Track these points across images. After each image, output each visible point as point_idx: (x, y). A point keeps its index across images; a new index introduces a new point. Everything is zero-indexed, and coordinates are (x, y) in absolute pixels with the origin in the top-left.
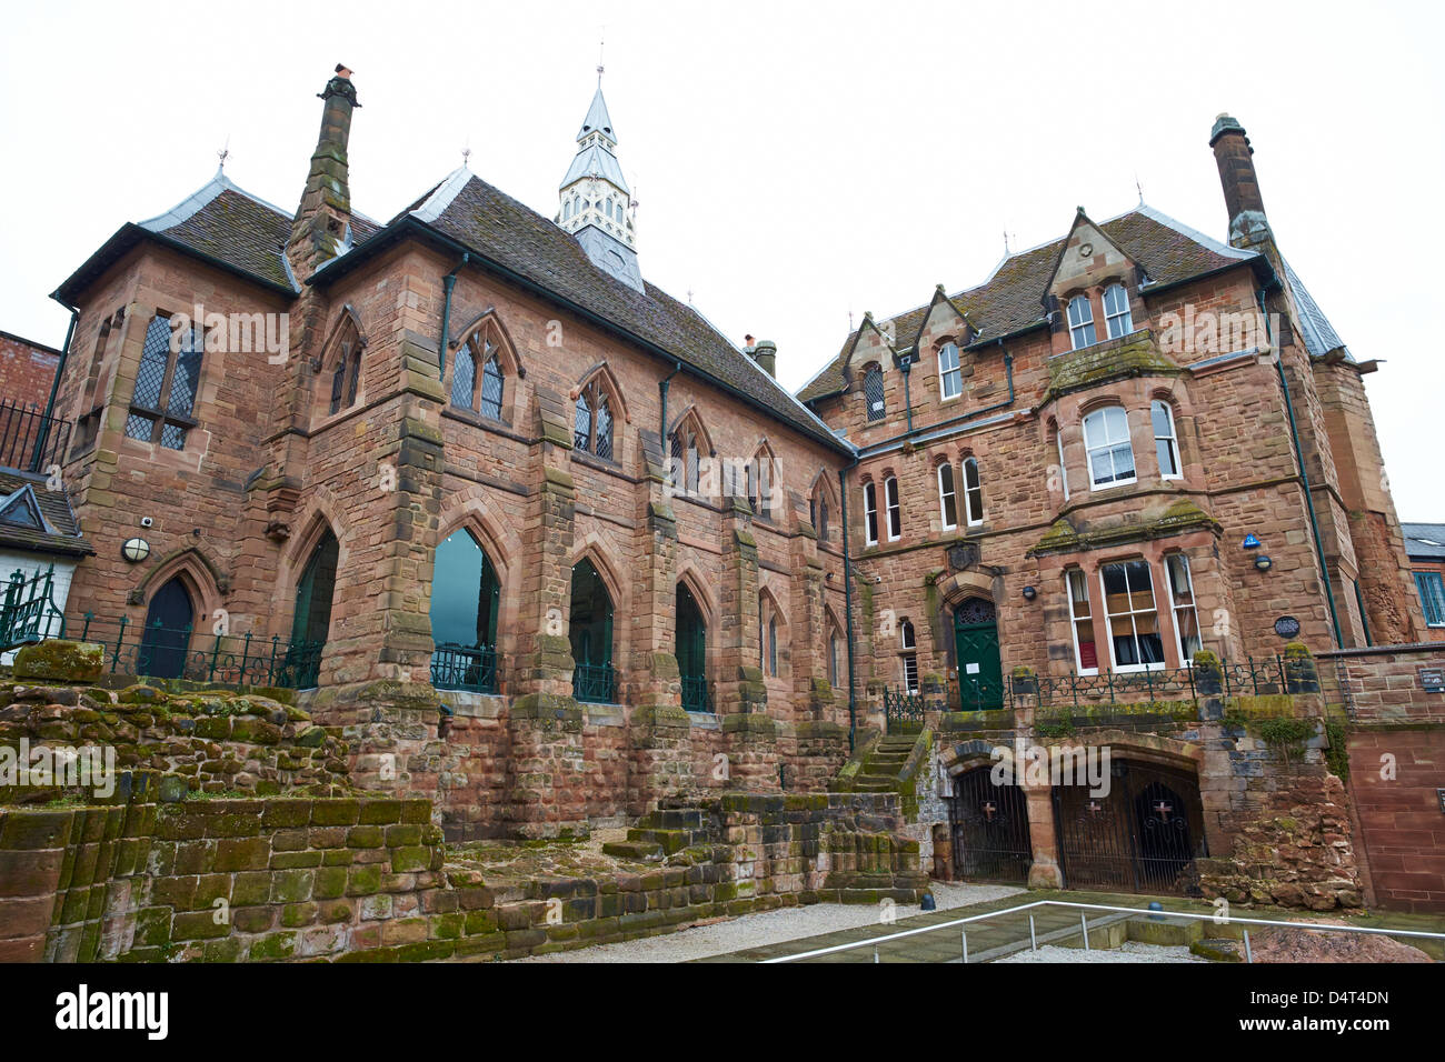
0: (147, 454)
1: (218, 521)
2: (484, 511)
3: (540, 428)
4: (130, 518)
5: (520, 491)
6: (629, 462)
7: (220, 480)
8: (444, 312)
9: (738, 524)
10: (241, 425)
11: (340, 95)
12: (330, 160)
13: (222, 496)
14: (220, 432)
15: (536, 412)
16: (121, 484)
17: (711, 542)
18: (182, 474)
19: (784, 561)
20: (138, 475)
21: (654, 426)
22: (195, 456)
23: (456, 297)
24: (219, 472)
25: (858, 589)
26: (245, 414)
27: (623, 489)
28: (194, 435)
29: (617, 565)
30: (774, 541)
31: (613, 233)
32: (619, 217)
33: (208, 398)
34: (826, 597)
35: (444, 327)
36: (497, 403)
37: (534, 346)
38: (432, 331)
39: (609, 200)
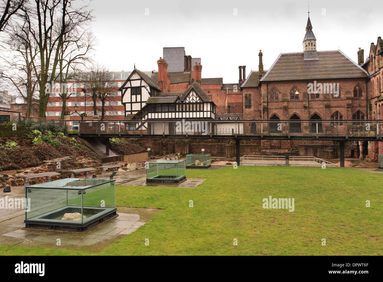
0: (247, 110)
1: (256, 115)
2: (276, 112)
3: (283, 100)
4: (247, 117)
5: (281, 108)
6: (301, 99)
7: (255, 111)
8: (267, 90)
9: (325, 103)
10: (256, 104)
11: (261, 55)
12: (261, 66)
13: (256, 113)
14: (254, 106)
15: (282, 97)
16: (246, 114)
17: (321, 106)
18: (251, 111)
21: (306, 91)
22: (252, 109)
23: (268, 87)
24: (255, 110)
28: (252, 107)
29: (300, 114)
30: (340, 102)
31: (311, 50)
32: (312, 45)
33: (252, 102)
34: (358, 109)
35: (268, 92)
36: (277, 98)
37: (282, 88)
38: (266, 93)
39: (309, 44)
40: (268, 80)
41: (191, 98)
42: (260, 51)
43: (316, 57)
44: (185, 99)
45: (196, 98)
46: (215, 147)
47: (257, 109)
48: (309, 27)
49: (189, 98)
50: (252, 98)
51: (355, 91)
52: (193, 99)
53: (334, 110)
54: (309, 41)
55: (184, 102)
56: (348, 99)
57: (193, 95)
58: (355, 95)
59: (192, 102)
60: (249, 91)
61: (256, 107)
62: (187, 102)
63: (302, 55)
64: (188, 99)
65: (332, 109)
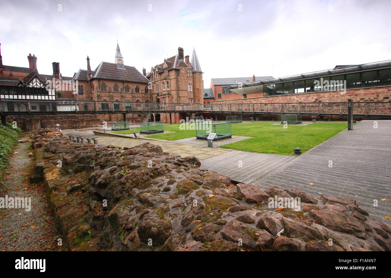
0: (80, 96)
3: (109, 91)
5: (109, 96)
6: (120, 91)
7: (87, 97)
8: (99, 84)
9: (133, 95)
11: (88, 59)
14: (86, 93)
15: (109, 90)
17: (131, 96)
19: (141, 96)
20: (81, 98)
21: (122, 87)
22: (84, 96)
23: (100, 82)
25: (151, 97)
26: (88, 92)
27: (120, 94)
28: (84, 94)
30: (139, 95)
31: (120, 63)
32: (121, 61)
33: (84, 91)
34: (147, 99)
35: (99, 85)
36: (105, 90)
37: (108, 84)
38: (98, 86)
39: (120, 59)
40: (99, 77)
41: (35, 84)
42: (88, 56)
43: (124, 69)
44: (29, 84)
45: (40, 84)
46: (66, 122)
47: (88, 96)
48: (118, 50)
49: (33, 84)
50: (84, 88)
51: (145, 90)
52: (37, 85)
53: (137, 99)
54: (119, 58)
55: (27, 87)
56: (142, 93)
57: (36, 81)
58: (145, 92)
59: (36, 87)
60: (81, 83)
61: (88, 95)
62: (30, 86)
63: (116, 65)
64: (31, 84)
65: (136, 98)
